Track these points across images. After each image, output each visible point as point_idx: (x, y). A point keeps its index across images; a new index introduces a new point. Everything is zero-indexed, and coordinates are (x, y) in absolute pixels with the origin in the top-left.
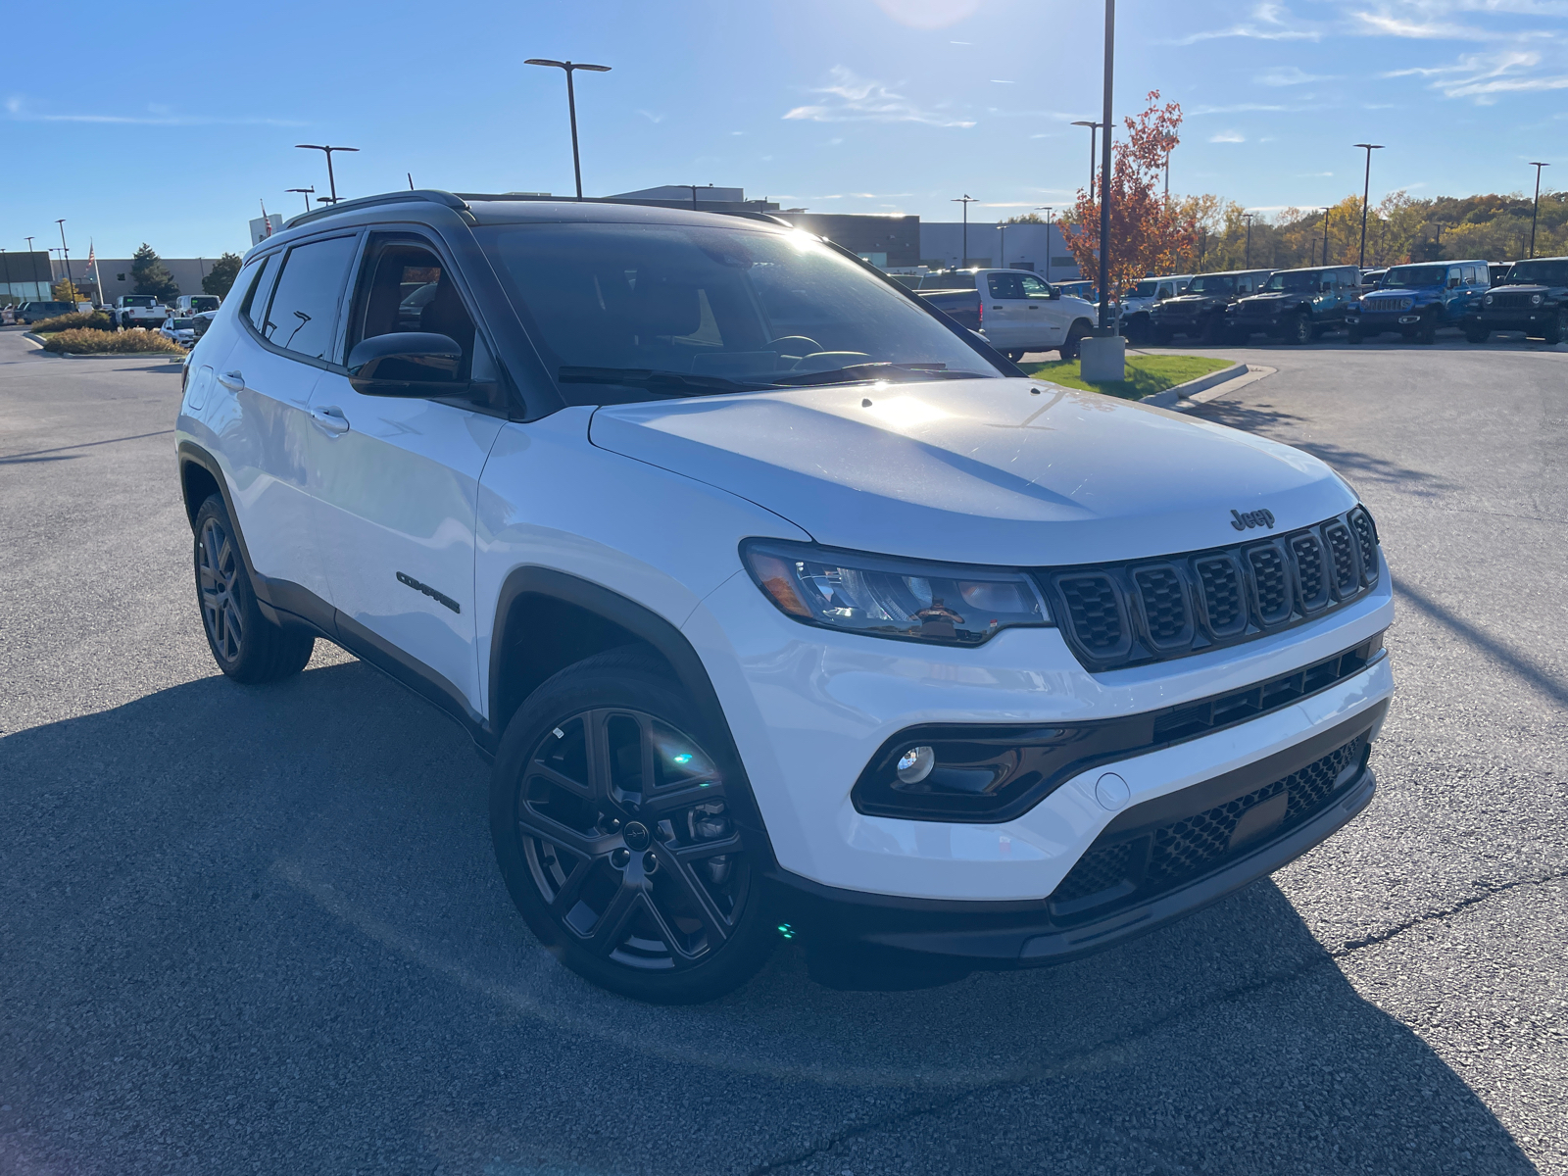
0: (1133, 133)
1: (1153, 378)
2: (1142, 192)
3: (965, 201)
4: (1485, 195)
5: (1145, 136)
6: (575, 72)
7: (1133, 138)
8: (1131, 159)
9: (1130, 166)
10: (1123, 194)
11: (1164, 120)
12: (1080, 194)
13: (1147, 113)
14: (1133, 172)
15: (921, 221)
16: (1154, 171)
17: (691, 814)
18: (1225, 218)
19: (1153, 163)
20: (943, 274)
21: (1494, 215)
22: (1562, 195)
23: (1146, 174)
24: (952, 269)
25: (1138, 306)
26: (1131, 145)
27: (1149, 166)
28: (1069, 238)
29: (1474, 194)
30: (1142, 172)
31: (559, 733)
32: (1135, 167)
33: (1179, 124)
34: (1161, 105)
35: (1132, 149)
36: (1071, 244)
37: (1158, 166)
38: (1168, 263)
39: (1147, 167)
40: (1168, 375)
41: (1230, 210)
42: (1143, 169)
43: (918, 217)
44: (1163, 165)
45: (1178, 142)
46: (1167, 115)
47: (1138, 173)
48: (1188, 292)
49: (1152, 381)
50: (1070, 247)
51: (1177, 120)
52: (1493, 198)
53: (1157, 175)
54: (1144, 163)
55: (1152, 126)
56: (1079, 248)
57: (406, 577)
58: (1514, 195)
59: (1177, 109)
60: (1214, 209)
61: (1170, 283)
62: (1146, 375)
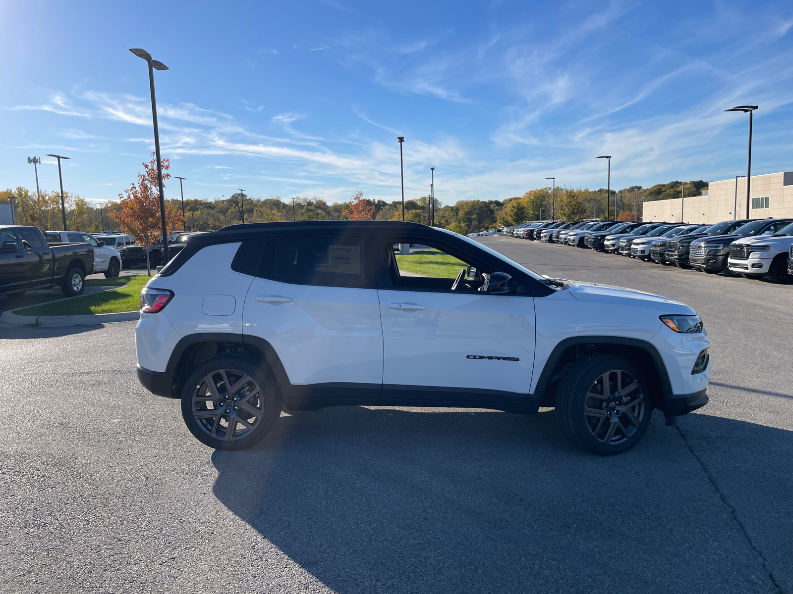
4: (193, 199)
18: (75, 204)
21: (198, 209)
22: (224, 201)
29: (188, 199)
31: (596, 382)
41: (77, 200)
52: (196, 201)
58: (204, 199)
60: (68, 199)
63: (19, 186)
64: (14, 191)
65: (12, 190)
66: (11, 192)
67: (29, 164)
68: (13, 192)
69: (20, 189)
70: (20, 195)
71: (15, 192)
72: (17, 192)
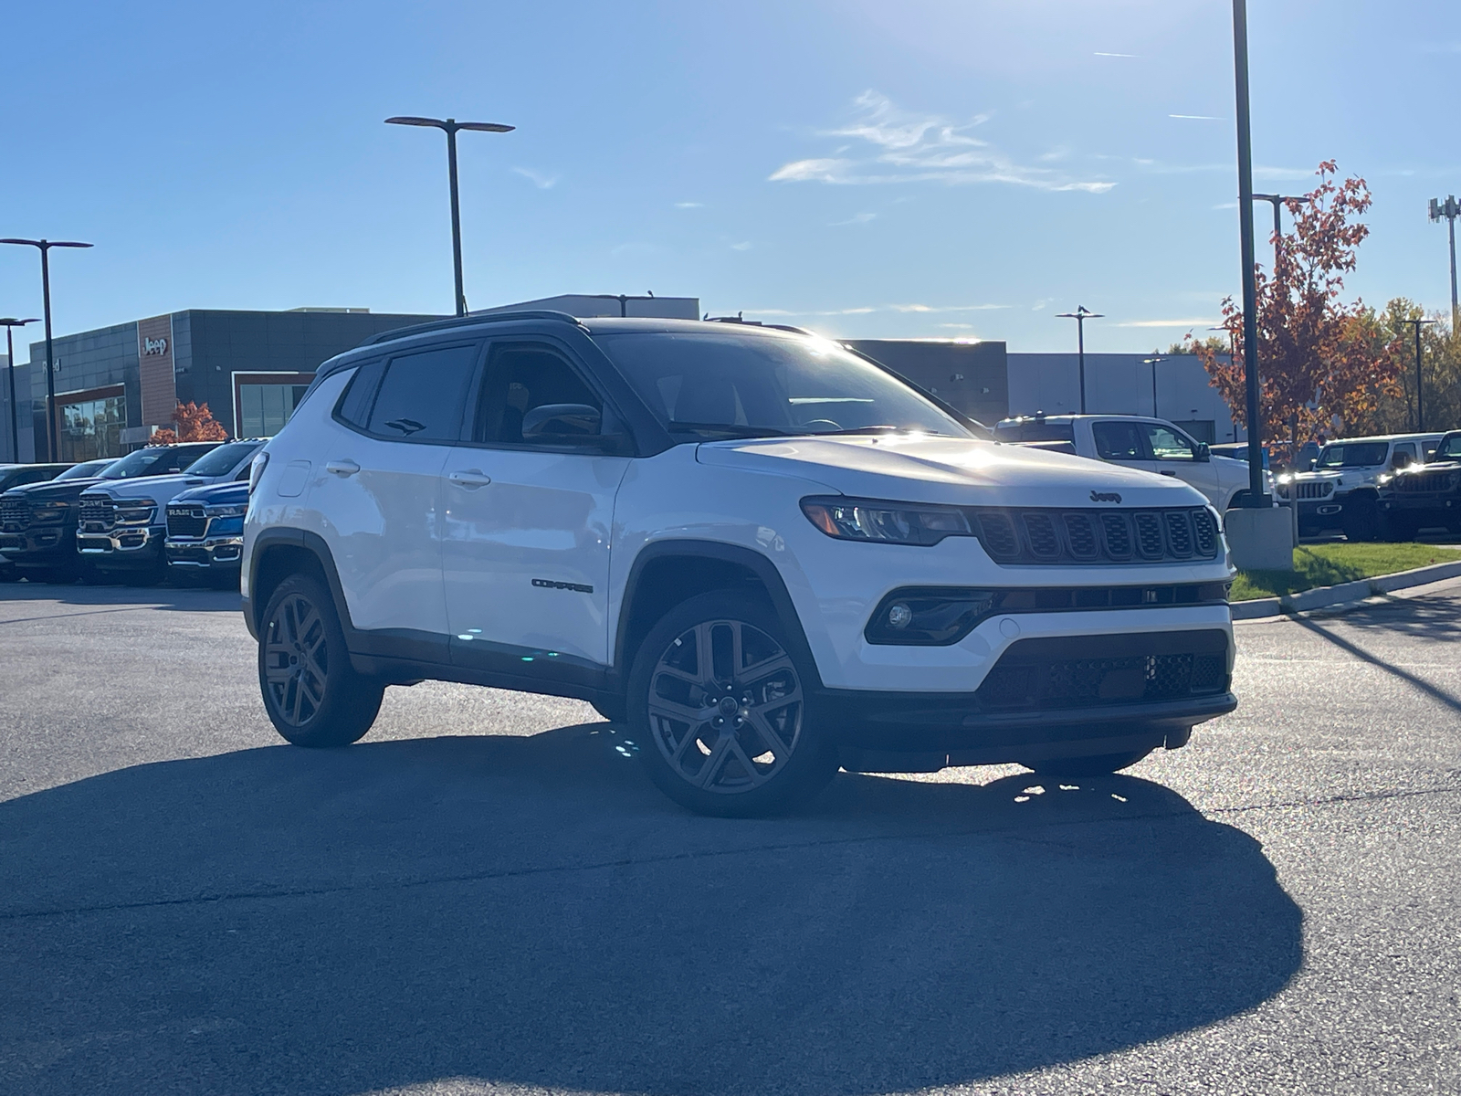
0: (1300, 219)
1: (1336, 568)
2: (1316, 302)
3: (1080, 318)
5: (1318, 225)
6: (459, 134)
7: (1299, 227)
8: (1300, 256)
9: (1298, 266)
10: (1290, 306)
11: (1344, 202)
12: (1227, 306)
13: (1318, 191)
14: (1303, 274)
15: (1008, 351)
16: (1334, 273)
17: (764, 689)
19: (1332, 261)
20: (1023, 423)
23: (1321, 278)
24: (1038, 416)
25: (1356, 479)
26: (1297, 236)
27: (1327, 266)
28: (1213, 370)
30: (1316, 275)
31: (678, 642)
32: (1306, 267)
33: (1368, 209)
34: (1338, 180)
35: (1300, 242)
36: (1217, 379)
37: (1339, 266)
38: (1365, 405)
39: (1323, 268)
40: (1358, 564)
42: (1319, 270)
43: (1004, 344)
44: (1348, 264)
45: (1366, 232)
46: (1349, 194)
47: (1311, 276)
48: (1439, 457)
49: (1334, 572)
50: (1214, 382)
51: (1363, 202)
53: (1339, 279)
54: (1320, 261)
55: (1328, 211)
56: (1228, 384)
57: (542, 581)
59: (1361, 187)
61: (1411, 444)
62: (1329, 565)
63: (1394, 298)
64: (1381, 313)
65: (1374, 311)
66: (1371, 317)
67: (1433, 223)
68: (1377, 316)
69: (1399, 305)
70: (1397, 324)
71: (1383, 317)
72: (1388, 316)
